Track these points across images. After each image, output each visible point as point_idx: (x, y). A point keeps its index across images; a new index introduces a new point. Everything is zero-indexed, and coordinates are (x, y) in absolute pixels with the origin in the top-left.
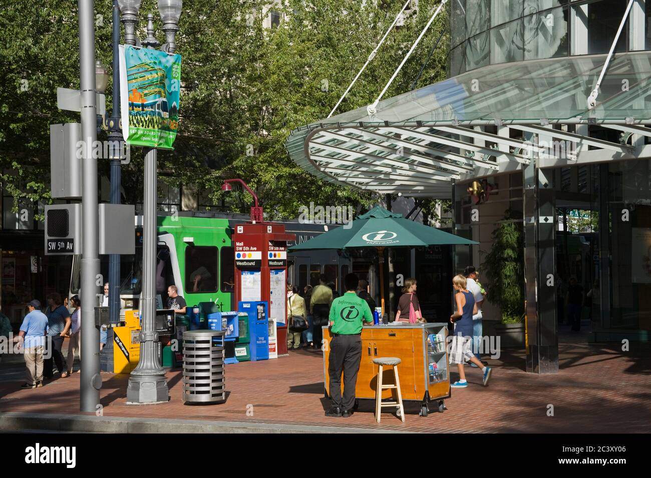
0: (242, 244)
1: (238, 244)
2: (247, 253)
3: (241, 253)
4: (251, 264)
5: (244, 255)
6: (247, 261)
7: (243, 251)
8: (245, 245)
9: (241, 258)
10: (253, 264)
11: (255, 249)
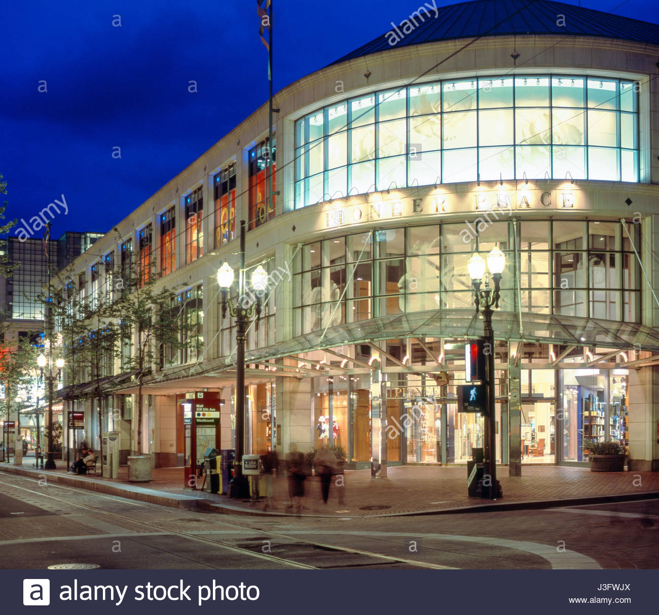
0: (202, 406)
1: (198, 406)
2: (206, 413)
3: (201, 413)
4: (210, 421)
5: (204, 415)
6: (206, 419)
7: (202, 411)
8: (205, 407)
9: (201, 416)
10: (213, 421)
11: (214, 410)
